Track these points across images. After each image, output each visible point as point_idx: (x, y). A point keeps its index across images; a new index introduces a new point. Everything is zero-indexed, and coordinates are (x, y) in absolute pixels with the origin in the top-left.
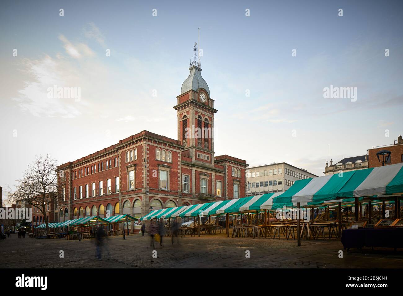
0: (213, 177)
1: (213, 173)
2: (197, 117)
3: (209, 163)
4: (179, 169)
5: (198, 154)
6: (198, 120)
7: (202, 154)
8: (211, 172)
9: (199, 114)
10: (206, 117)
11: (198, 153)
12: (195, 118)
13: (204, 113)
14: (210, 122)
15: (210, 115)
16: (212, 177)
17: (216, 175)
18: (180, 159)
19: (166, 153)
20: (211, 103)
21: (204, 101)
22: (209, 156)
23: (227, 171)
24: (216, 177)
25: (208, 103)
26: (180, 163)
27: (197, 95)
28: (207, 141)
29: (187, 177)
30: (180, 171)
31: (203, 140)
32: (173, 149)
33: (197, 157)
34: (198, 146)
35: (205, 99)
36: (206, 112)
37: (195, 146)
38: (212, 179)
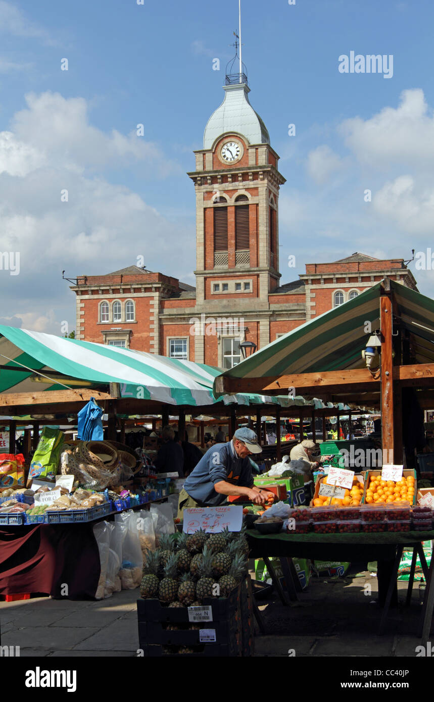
0: (265, 329)
1: (264, 320)
2: (211, 203)
3: (253, 296)
4: (152, 330)
5: (216, 286)
6: (215, 208)
7: (225, 282)
8: (255, 319)
10: (241, 192)
11: (212, 283)
12: (205, 209)
13: (229, 186)
14: (251, 201)
15: (251, 184)
16: (259, 329)
17: (274, 324)
18: (156, 310)
19: (123, 305)
20: (256, 153)
21: (236, 157)
22: (250, 280)
23: (314, 304)
24: (274, 328)
25: (248, 156)
26: (155, 318)
27: (209, 156)
28: (248, 246)
29: (185, 342)
30: (156, 334)
31: (231, 249)
32: (136, 295)
33: (212, 292)
34: (216, 267)
35: (238, 153)
36: (237, 183)
37: (206, 269)
38: (258, 336)
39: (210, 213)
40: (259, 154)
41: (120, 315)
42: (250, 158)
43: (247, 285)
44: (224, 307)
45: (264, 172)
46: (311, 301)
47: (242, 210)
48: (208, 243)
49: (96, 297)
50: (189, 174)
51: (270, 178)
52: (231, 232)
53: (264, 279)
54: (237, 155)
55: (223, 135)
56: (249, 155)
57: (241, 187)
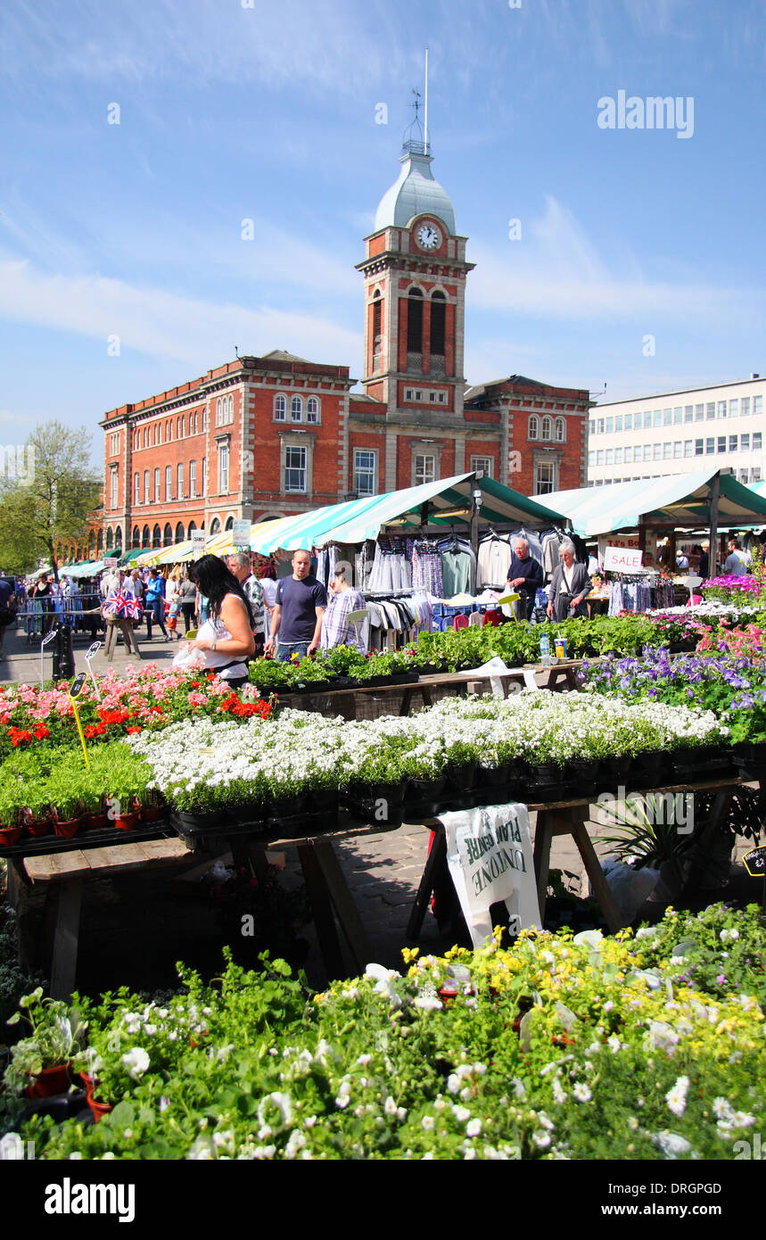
0: (460, 448)
1: (460, 438)
2: (405, 294)
3: (447, 411)
4: (341, 438)
5: (409, 394)
6: (409, 300)
7: (419, 389)
8: (450, 436)
9: (414, 285)
10: (439, 287)
11: (406, 389)
12: (400, 299)
13: (428, 278)
14: (449, 300)
15: (450, 281)
16: (454, 448)
17: (468, 444)
19: (303, 403)
20: (456, 245)
22: (446, 392)
23: (511, 426)
25: (446, 247)
26: (344, 423)
27: (406, 238)
28: (443, 352)
29: (372, 455)
30: (344, 442)
31: (426, 351)
32: (321, 391)
33: (405, 400)
34: (410, 370)
35: (437, 241)
36: (435, 276)
37: (398, 370)
38: (454, 453)
39: (405, 306)
40: (459, 247)
41: (299, 414)
42: (448, 249)
43: (441, 396)
44: (419, 418)
47: (440, 309)
48: (401, 340)
52: (426, 332)
53: (460, 392)
54: (434, 243)
55: (422, 216)
56: (449, 246)
57: (439, 282)
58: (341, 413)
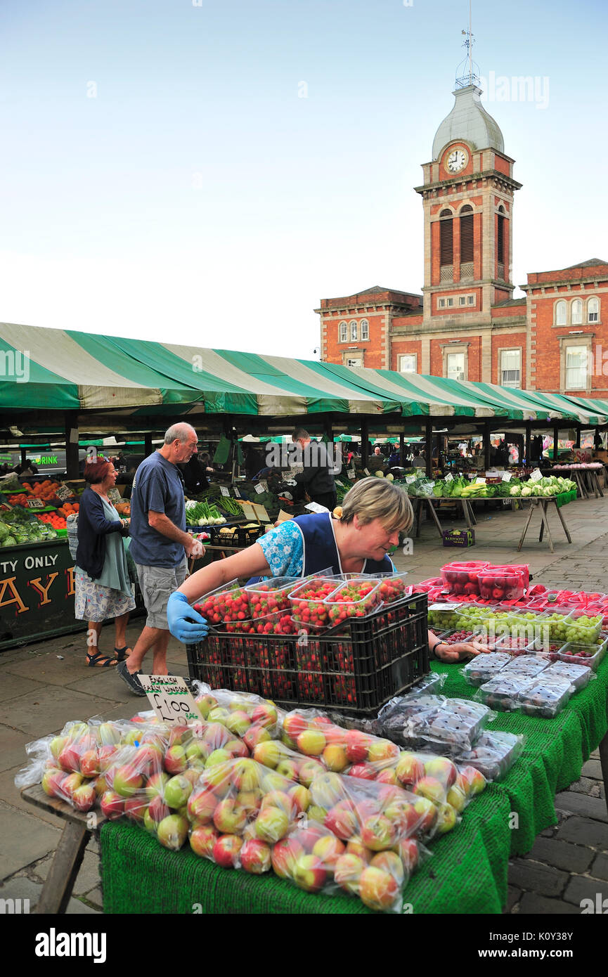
0: (486, 344)
1: (486, 335)
2: (437, 217)
3: (476, 311)
4: (383, 349)
5: (443, 301)
6: (441, 221)
7: (450, 297)
8: (477, 334)
9: (444, 207)
10: (466, 202)
11: (438, 299)
12: (432, 223)
13: (454, 197)
14: (475, 211)
15: (475, 193)
16: (480, 344)
17: (494, 339)
18: (386, 329)
19: (358, 324)
20: (481, 159)
21: (461, 166)
22: (474, 295)
24: (496, 343)
25: (472, 163)
26: (385, 336)
27: (436, 168)
28: (471, 259)
30: (386, 352)
31: (456, 262)
32: (368, 314)
33: (438, 308)
34: (442, 282)
35: (464, 161)
36: (461, 194)
37: (432, 284)
38: (480, 350)
39: (437, 228)
40: (484, 159)
41: (355, 335)
42: (474, 165)
43: (471, 298)
44: (449, 322)
45: (488, 178)
46: (532, 313)
47: (467, 221)
48: (434, 258)
49: (336, 318)
50: (415, 189)
51: (495, 184)
52: (456, 245)
53: (488, 292)
54: (462, 163)
55: (448, 144)
56: (474, 162)
57: (465, 197)
58: (383, 329)
